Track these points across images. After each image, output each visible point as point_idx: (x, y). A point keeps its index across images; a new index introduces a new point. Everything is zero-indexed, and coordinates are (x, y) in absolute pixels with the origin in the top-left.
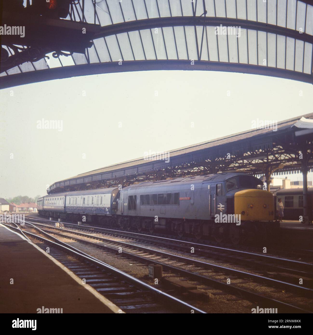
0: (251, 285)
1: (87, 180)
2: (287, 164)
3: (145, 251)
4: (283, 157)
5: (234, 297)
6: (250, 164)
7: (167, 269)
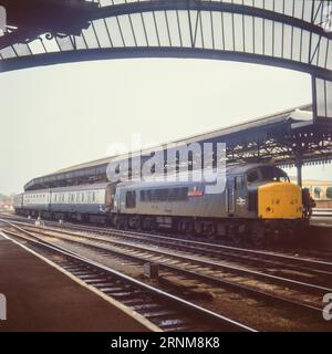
0: (253, 283)
1: (68, 176)
2: (279, 158)
3: (136, 249)
4: (274, 151)
5: (237, 296)
6: (241, 158)
7: (162, 267)
